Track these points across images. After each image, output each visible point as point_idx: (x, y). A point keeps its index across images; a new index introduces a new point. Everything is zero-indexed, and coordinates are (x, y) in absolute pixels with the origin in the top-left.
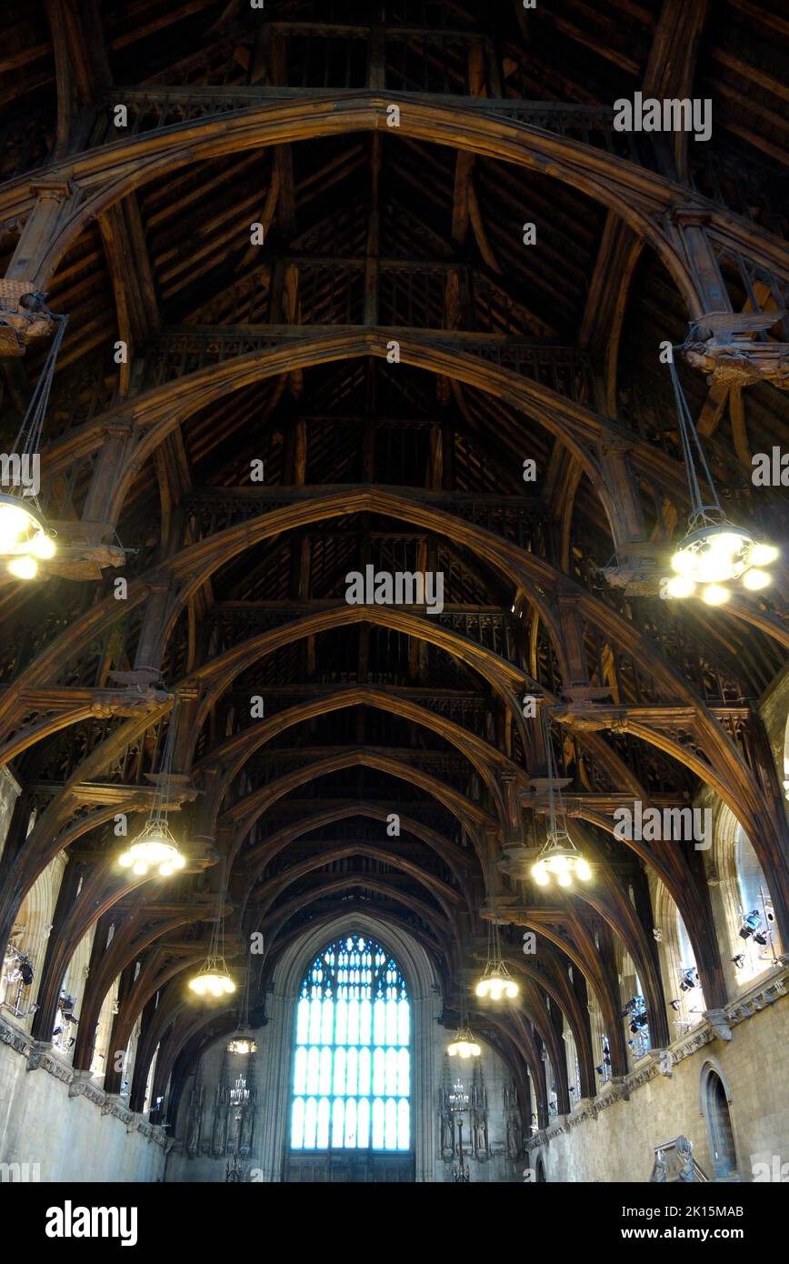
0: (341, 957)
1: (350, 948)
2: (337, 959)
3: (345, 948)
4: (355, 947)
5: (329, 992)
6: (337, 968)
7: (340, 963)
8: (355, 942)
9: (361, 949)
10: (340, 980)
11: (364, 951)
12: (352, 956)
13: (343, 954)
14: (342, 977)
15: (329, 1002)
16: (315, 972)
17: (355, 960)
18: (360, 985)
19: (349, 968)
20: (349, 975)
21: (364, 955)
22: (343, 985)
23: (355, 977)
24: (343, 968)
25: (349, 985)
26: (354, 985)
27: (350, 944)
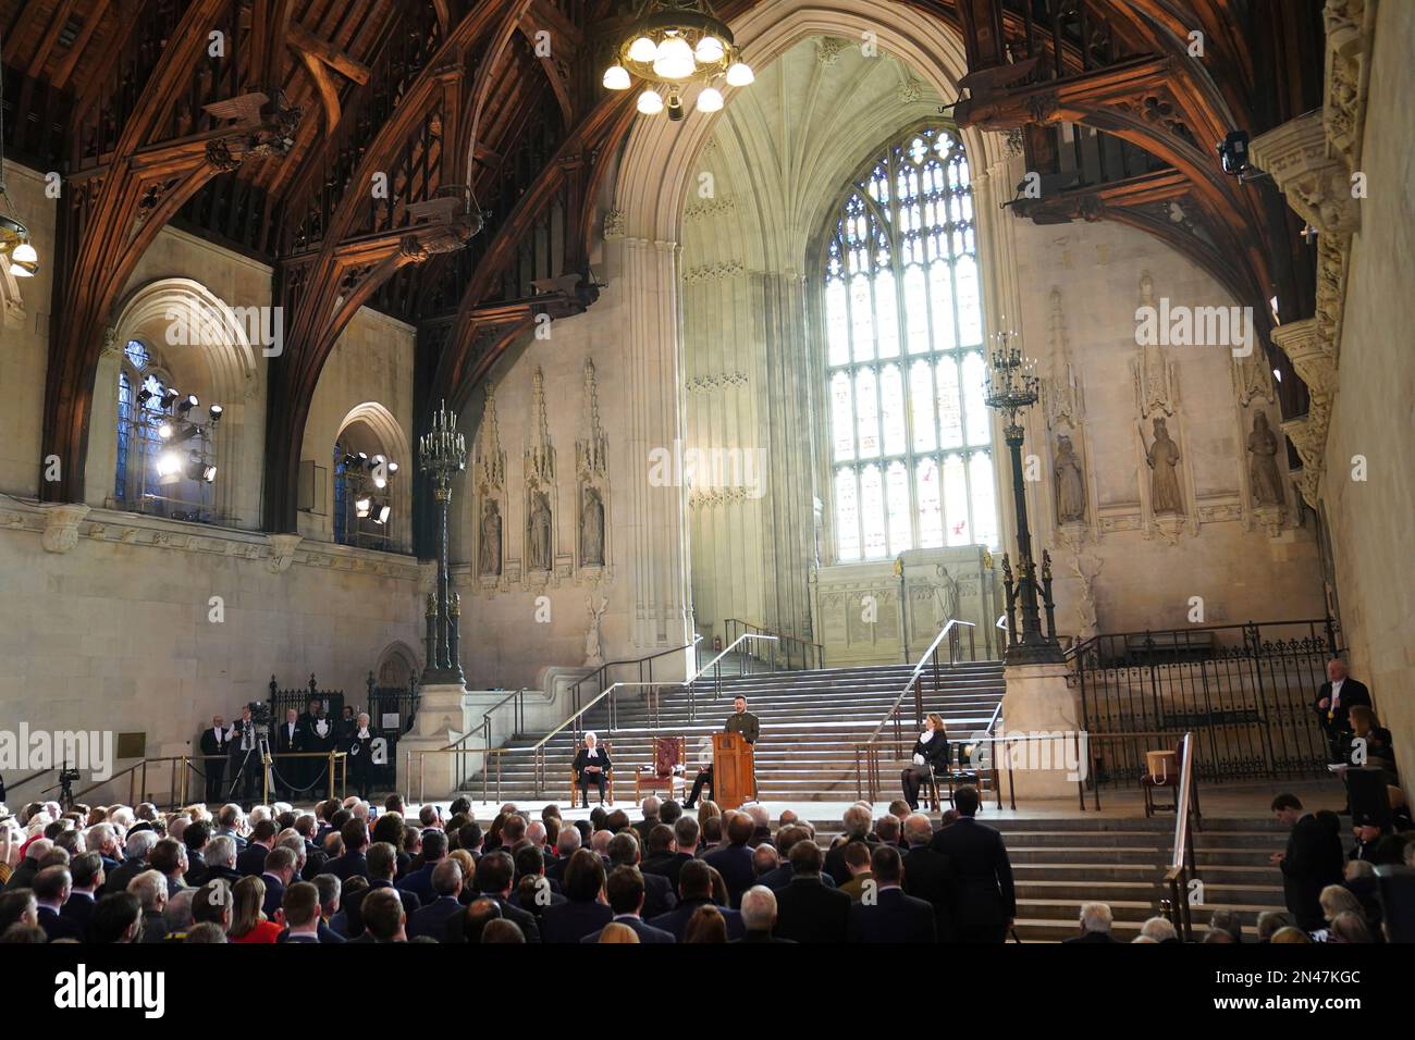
0: (901, 180)
1: (918, 159)
2: (893, 188)
3: (910, 159)
4: (932, 155)
5: (883, 257)
6: (896, 204)
7: (902, 194)
8: (930, 143)
9: (944, 154)
10: (904, 228)
11: (951, 157)
12: (927, 175)
13: (907, 174)
14: (908, 220)
15: (885, 277)
16: (850, 223)
17: (933, 180)
18: (950, 228)
19: (922, 199)
20: (923, 214)
21: (952, 168)
22: (912, 235)
23: (936, 214)
24: (909, 202)
25: (924, 232)
26: (937, 230)
27: (918, 150)
